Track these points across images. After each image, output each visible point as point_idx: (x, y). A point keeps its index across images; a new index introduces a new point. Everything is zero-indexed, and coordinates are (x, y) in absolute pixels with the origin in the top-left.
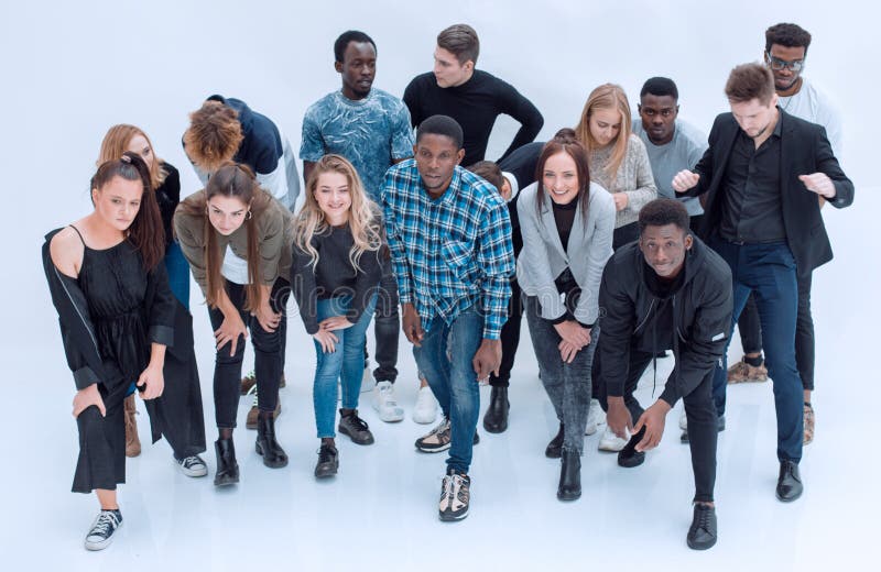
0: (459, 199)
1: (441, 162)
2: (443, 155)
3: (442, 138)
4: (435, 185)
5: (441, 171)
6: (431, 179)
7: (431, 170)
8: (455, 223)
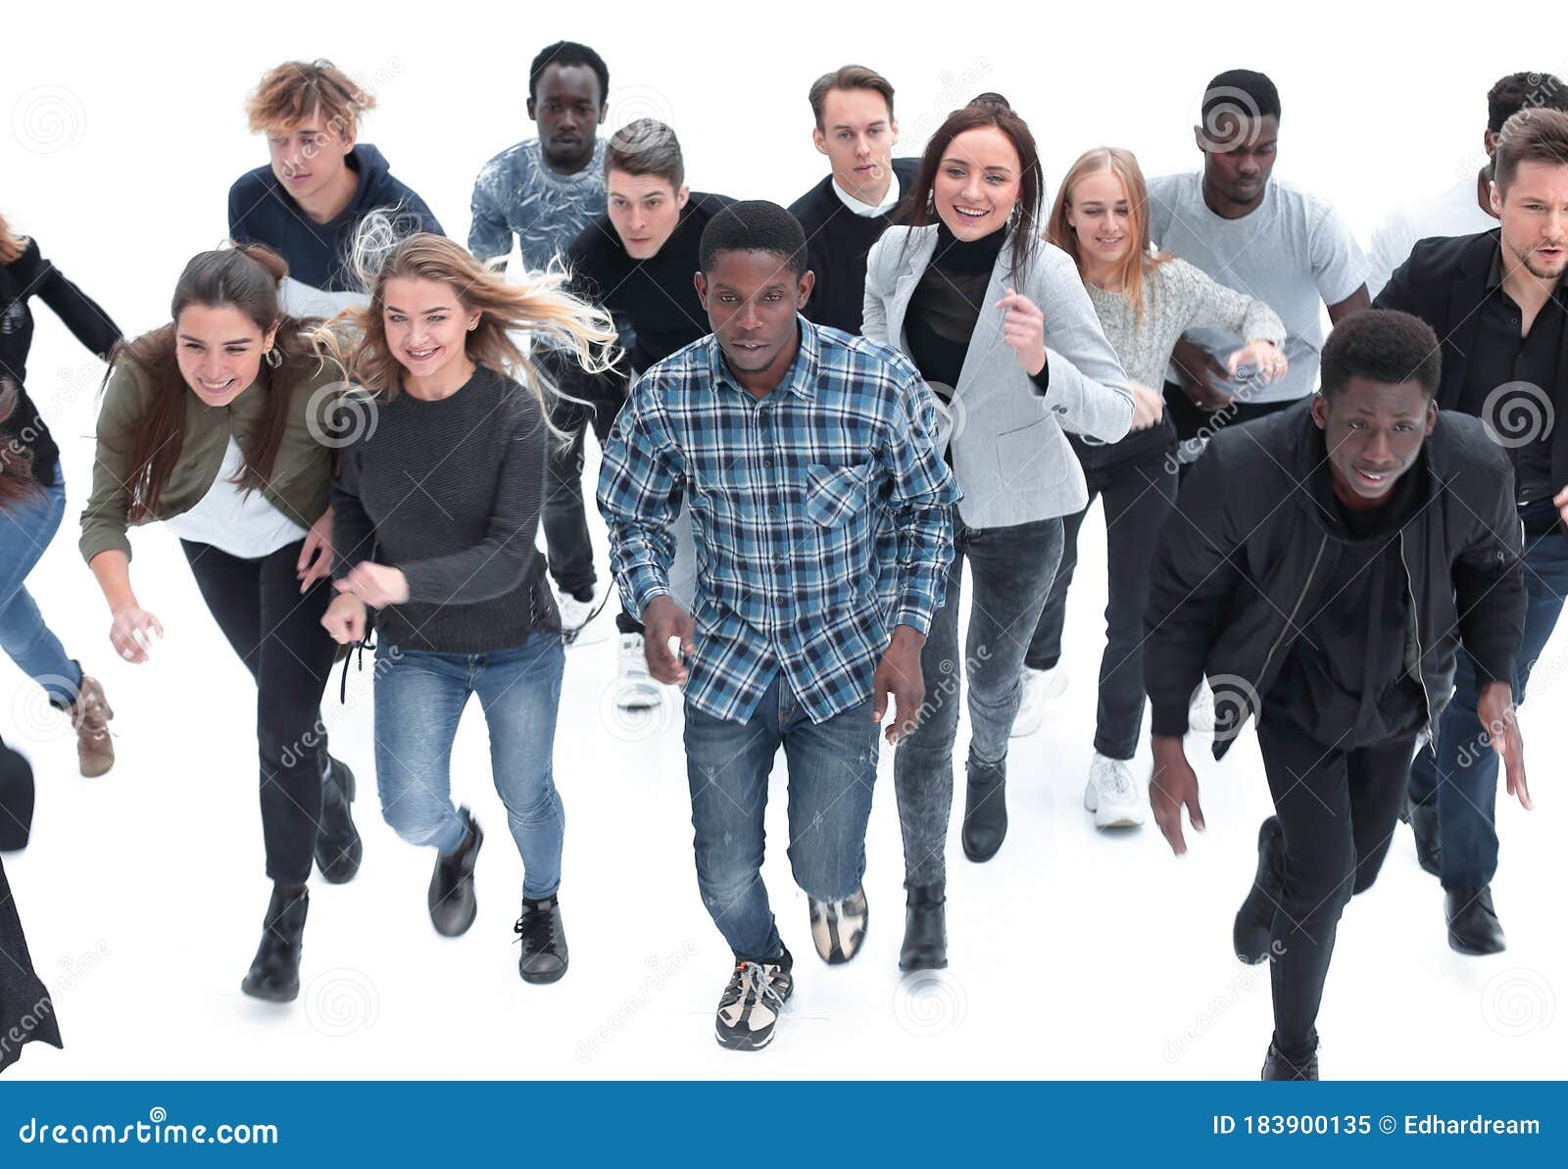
0: (824, 383)
1: (767, 312)
2: (769, 297)
3: (762, 257)
4: (758, 365)
5: (768, 332)
6: (745, 354)
7: (744, 333)
8: (822, 438)
